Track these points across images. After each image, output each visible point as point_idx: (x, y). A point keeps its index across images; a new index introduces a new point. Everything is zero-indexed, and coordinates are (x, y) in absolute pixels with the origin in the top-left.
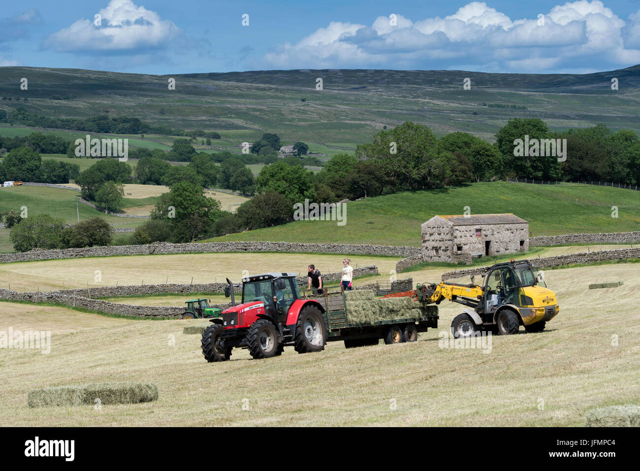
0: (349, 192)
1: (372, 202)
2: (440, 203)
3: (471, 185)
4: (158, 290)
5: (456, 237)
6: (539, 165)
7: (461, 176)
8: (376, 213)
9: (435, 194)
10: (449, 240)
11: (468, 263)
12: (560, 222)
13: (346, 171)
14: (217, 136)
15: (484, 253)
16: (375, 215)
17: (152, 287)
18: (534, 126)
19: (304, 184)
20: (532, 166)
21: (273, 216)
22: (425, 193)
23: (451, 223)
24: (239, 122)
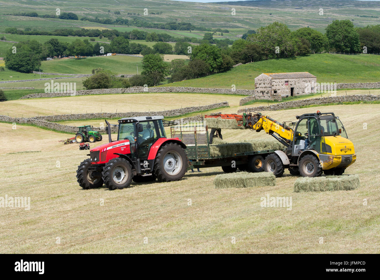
0: (243, 59)
1: (254, 65)
2: (290, 65)
3: (309, 56)
4: (95, 116)
5: (273, 86)
6: (348, 45)
7: (304, 51)
8: (255, 70)
9: (289, 60)
10: (269, 87)
11: (279, 101)
12: (355, 75)
13: (242, 48)
14: (227, 32)
15: (289, 95)
16: (254, 71)
17: (92, 115)
18: (347, 24)
19: (216, 55)
20: (345, 45)
21: (198, 72)
22: (283, 60)
23: (271, 78)
24: (239, 25)
